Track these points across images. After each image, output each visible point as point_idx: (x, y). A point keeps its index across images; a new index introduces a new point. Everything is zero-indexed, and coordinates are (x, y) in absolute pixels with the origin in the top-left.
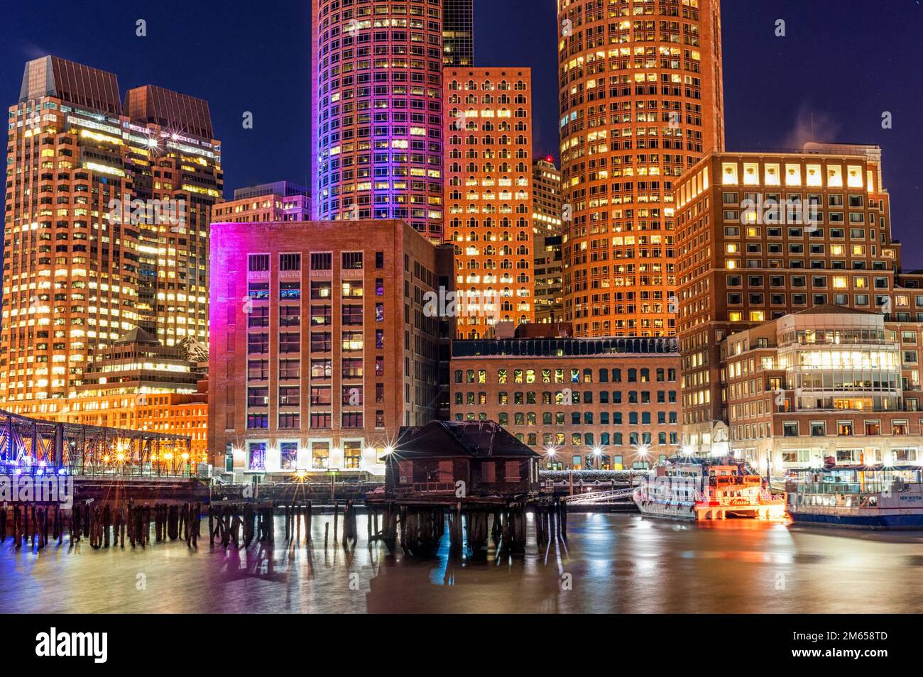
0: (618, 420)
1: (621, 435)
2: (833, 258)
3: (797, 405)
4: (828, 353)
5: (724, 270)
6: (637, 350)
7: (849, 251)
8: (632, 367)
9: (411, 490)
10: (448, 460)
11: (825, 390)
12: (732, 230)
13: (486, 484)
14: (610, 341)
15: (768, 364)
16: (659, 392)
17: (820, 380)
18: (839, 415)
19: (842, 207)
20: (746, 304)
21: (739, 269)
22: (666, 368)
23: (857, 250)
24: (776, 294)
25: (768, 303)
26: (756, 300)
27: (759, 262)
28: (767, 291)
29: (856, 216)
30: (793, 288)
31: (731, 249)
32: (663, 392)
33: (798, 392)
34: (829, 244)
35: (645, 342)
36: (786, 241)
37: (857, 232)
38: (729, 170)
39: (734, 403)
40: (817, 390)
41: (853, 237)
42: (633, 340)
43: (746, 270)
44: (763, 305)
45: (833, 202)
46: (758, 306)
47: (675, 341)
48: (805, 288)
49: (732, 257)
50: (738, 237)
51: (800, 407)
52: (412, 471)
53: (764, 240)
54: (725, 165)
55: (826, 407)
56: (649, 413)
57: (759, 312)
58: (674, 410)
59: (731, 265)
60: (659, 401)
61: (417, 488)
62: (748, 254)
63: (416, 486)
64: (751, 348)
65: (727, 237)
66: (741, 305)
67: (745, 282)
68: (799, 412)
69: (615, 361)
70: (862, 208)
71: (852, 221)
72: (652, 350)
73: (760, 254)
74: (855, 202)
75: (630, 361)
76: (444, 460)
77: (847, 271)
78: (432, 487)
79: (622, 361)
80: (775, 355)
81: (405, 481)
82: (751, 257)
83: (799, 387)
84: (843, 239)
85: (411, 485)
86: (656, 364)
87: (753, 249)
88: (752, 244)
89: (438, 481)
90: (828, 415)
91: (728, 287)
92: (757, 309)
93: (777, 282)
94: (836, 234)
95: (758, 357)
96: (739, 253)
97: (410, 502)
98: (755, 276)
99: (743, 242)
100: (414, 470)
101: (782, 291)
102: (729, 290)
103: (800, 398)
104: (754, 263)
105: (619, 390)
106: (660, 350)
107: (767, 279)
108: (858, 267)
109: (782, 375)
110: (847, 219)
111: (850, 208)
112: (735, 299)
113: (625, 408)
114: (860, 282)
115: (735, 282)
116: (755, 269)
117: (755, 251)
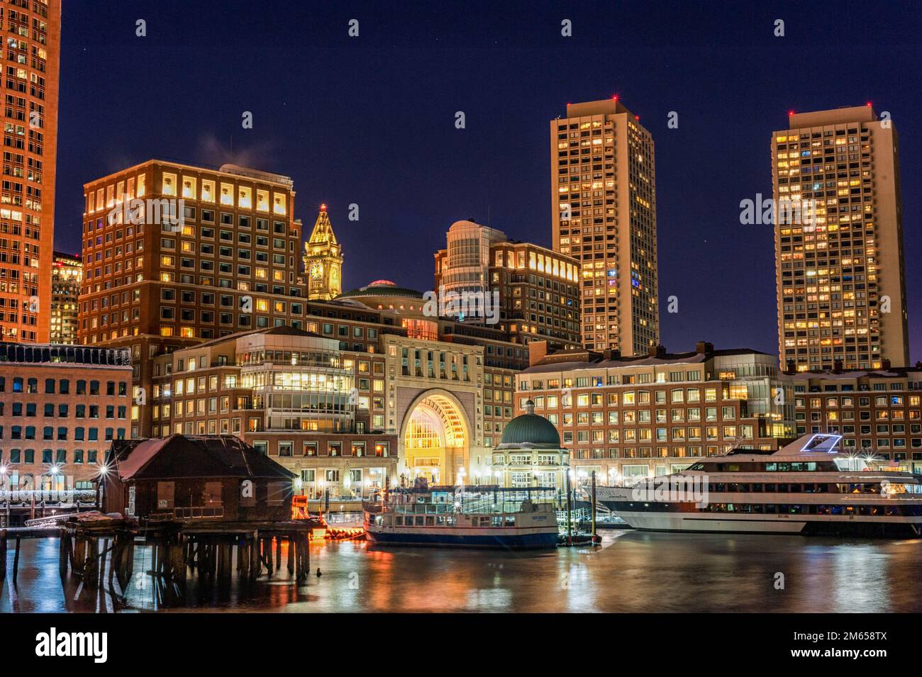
0: (62, 436)
1: (65, 452)
2: (257, 281)
3: (267, 425)
4: (299, 374)
5: (159, 283)
6: (87, 361)
7: (270, 275)
8: (81, 378)
9: (171, 516)
10: (218, 480)
11: (293, 411)
12: (168, 242)
13: (245, 508)
14: (59, 349)
15: (230, 382)
16: (108, 407)
17: (290, 401)
18: (306, 436)
19: (267, 232)
20: (177, 319)
21: (174, 283)
22: (117, 381)
23: (278, 276)
24: (206, 312)
25: (197, 321)
26: (186, 316)
27: (192, 277)
28: (198, 308)
29: (279, 242)
30: (221, 307)
31: (166, 261)
32: (113, 407)
33: (269, 411)
34: (255, 266)
35: (96, 353)
36: (217, 259)
37: (278, 257)
38: (168, 181)
39: (178, 421)
40: (286, 411)
41: (275, 262)
42: (83, 350)
43: (180, 284)
44: (193, 322)
45: (259, 227)
46: (189, 322)
47: (127, 354)
48: (232, 308)
49: (167, 270)
50: (173, 250)
51: (270, 427)
52: (173, 493)
53: (198, 256)
54: (166, 175)
55: (294, 428)
56: (97, 429)
57: (189, 329)
58: (123, 427)
59: (166, 278)
60: (108, 417)
61: (179, 514)
62: (182, 268)
63: (177, 511)
64: (213, 365)
65: (163, 249)
66: (173, 320)
67: (178, 297)
68: (268, 432)
69: (64, 371)
70: (284, 235)
71: (275, 247)
72: (104, 362)
73: (193, 269)
74: (278, 229)
75: (79, 372)
76: (212, 480)
77: (269, 295)
78: (196, 513)
79: (72, 372)
80: (238, 374)
81: (165, 506)
82: (184, 272)
83: (270, 407)
84: (267, 263)
85: (172, 511)
86: (107, 377)
87: (186, 264)
88: (186, 259)
89: (204, 505)
90: (296, 436)
91: (162, 301)
92: (186, 325)
93: (206, 300)
94: (260, 258)
95: (222, 374)
96: (174, 267)
97: (200, 531)
98: (187, 292)
99: (177, 256)
100: (176, 492)
101: (211, 309)
102: (163, 304)
103: (270, 418)
104: (187, 278)
105: (66, 403)
106: (111, 362)
107: (198, 296)
108: (277, 291)
109: (249, 394)
110: (271, 242)
111: (275, 233)
112: (167, 314)
113: (71, 423)
114: (279, 306)
115: (168, 296)
116: (187, 284)
117: (188, 266)
